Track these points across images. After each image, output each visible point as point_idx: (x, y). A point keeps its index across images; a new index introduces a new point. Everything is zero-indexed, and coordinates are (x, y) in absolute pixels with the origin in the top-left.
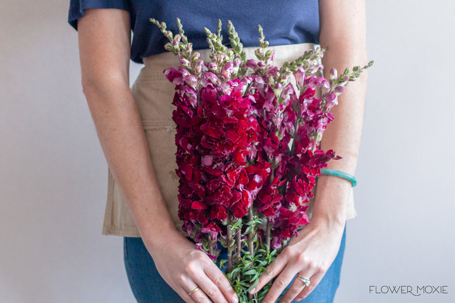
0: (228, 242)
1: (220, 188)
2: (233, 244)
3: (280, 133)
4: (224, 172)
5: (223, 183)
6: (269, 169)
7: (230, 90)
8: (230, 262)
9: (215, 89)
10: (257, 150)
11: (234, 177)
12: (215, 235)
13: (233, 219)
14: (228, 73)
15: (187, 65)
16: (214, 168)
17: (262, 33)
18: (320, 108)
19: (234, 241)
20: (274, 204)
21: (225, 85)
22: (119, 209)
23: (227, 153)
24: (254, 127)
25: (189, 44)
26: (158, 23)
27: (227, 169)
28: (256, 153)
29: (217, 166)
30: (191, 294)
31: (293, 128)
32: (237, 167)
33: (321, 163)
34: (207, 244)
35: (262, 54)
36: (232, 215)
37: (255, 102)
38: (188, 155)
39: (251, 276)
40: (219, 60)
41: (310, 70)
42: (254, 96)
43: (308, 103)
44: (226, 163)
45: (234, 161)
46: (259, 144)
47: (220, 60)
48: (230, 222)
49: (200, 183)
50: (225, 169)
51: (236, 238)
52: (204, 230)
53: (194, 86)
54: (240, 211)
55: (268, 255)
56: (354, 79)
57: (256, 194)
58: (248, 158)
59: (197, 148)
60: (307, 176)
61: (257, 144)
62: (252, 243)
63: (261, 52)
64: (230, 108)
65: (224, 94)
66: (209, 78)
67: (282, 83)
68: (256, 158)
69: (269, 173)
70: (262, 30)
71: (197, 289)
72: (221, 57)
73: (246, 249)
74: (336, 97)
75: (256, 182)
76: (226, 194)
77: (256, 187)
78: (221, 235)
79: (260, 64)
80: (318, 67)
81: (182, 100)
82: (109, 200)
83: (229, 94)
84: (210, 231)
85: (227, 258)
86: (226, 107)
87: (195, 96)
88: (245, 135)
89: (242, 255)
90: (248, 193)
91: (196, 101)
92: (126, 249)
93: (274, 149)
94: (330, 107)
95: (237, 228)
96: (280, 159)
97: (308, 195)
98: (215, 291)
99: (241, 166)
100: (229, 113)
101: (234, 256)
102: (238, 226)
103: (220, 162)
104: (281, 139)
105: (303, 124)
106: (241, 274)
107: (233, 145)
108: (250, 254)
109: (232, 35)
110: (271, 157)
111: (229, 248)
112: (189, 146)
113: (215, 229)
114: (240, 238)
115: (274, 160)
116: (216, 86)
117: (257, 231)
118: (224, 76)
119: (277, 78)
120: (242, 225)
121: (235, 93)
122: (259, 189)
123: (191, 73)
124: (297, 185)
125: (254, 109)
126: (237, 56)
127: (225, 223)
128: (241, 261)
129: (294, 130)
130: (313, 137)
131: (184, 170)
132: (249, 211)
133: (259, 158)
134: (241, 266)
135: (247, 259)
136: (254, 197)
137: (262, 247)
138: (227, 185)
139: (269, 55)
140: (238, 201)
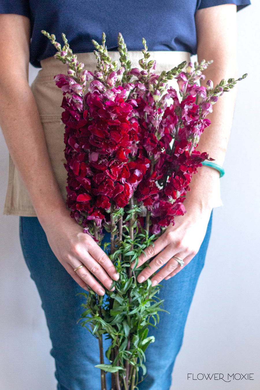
0: (111, 228)
1: (104, 181)
2: (115, 229)
3: (159, 133)
4: (108, 167)
5: (107, 177)
6: (148, 164)
7: (114, 97)
8: (113, 245)
9: (101, 95)
10: (138, 148)
11: (117, 172)
12: (99, 221)
13: (116, 208)
14: (113, 81)
15: (73, 75)
16: (99, 163)
17: (145, 45)
18: (198, 114)
19: (116, 227)
20: (152, 195)
21: (109, 93)
22: (18, 192)
23: (111, 151)
24: (136, 128)
25: (74, 56)
26: (48, 34)
27: (110, 165)
28: (137, 150)
29: (102, 162)
30: (76, 270)
31: (175, 130)
32: (120, 163)
33: (196, 163)
34: (93, 229)
35: (145, 64)
36: (115, 204)
37: (137, 106)
38: (75, 152)
39: (130, 257)
40: (104, 70)
41: (193, 79)
42: (136, 100)
43: (189, 109)
44: (110, 159)
45: (117, 158)
46: (139, 142)
47: (106, 70)
48: (113, 211)
49: (86, 177)
50: (109, 165)
51: (118, 224)
52: (90, 218)
53: (80, 94)
54: (122, 202)
55: (147, 239)
56: (228, 90)
57: (136, 186)
58: (130, 155)
59: (83, 147)
60: (184, 174)
61: (138, 142)
62: (133, 228)
63: (144, 62)
64: (114, 112)
65: (109, 100)
66: (95, 85)
67: (160, 90)
68: (137, 155)
69: (148, 168)
70: (146, 42)
71: (82, 266)
72: (106, 67)
73: (127, 233)
74: (211, 106)
75: (136, 176)
76: (110, 186)
77: (137, 181)
78: (105, 222)
79: (142, 73)
80: (200, 77)
81: (69, 105)
82: (9, 184)
83: (113, 100)
84: (94, 218)
85: (110, 241)
86: (110, 111)
87: (81, 101)
88: (127, 136)
89: (124, 238)
90: (130, 185)
91: (82, 106)
92: (21, 228)
93: (153, 147)
94: (205, 114)
95: (119, 215)
96: (159, 156)
97: (185, 189)
98: (98, 269)
99: (123, 163)
100: (113, 116)
101: (116, 239)
102: (120, 214)
103: (105, 158)
104: (160, 138)
105: (183, 126)
106: (122, 254)
107: (117, 144)
108: (131, 238)
109: (121, 46)
110: (151, 155)
111: (111, 233)
112: (76, 145)
113: (99, 217)
114: (121, 224)
115: (153, 157)
116: (101, 92)
117: (137, 219)
118: (109, 84)
119: (156, 85)
120: (124, 213)
121: (119, 99)
122: (139, 182)
123: (76, 82)
124: (175, 181)
125: (135, 112)
126: (123, 64)
127: (109, 211)
128: (122, 244)
129: (175, 131)
130: (191, 140)
131: (72, 165)
132: (130, 201)
133: (140, 155)
134: (122, 249)
135: (128, 243)
136: (134, 189)
137: (142, 232)
138: (110, 178)
139: (151, 64)
140: (121, 193)
